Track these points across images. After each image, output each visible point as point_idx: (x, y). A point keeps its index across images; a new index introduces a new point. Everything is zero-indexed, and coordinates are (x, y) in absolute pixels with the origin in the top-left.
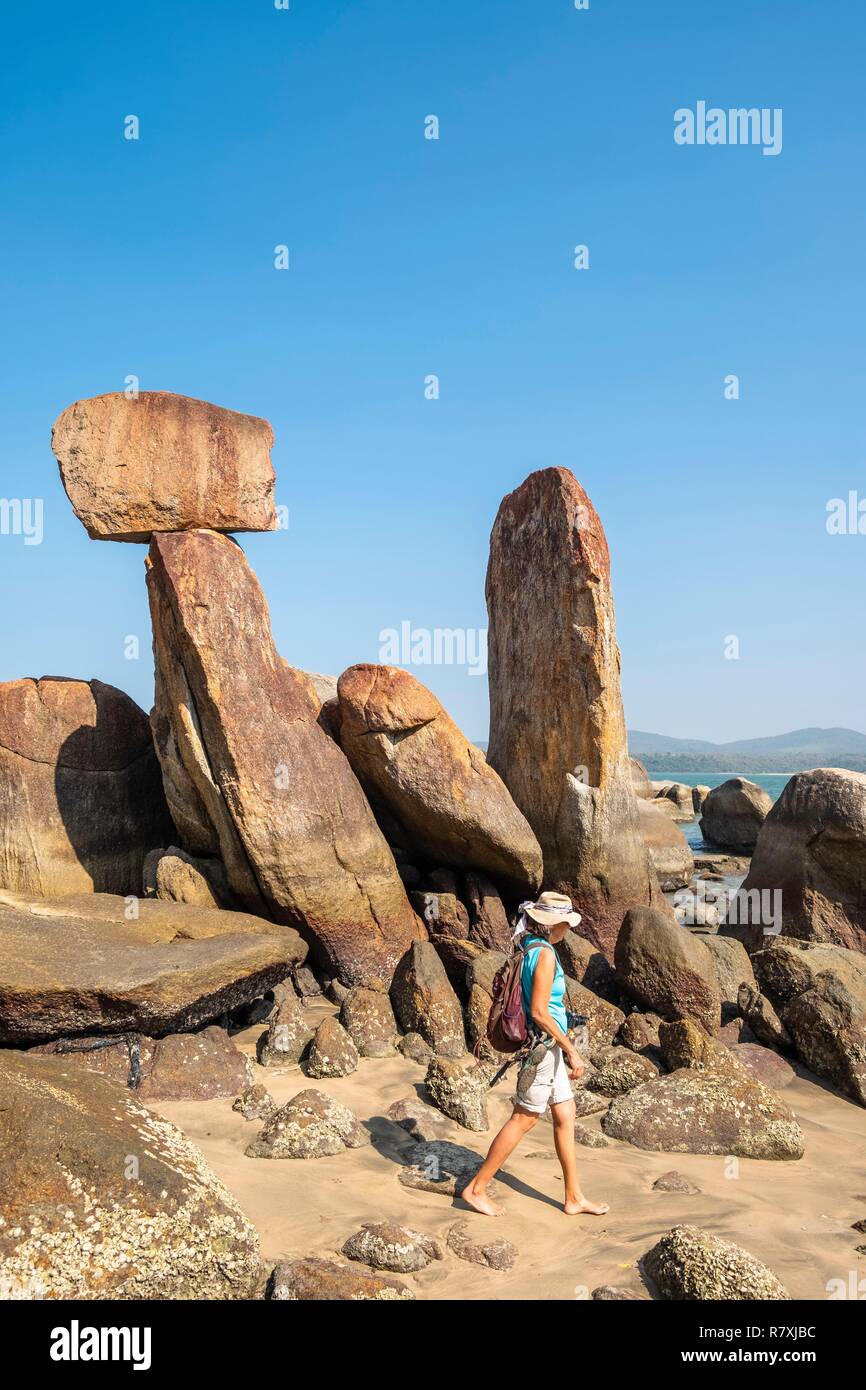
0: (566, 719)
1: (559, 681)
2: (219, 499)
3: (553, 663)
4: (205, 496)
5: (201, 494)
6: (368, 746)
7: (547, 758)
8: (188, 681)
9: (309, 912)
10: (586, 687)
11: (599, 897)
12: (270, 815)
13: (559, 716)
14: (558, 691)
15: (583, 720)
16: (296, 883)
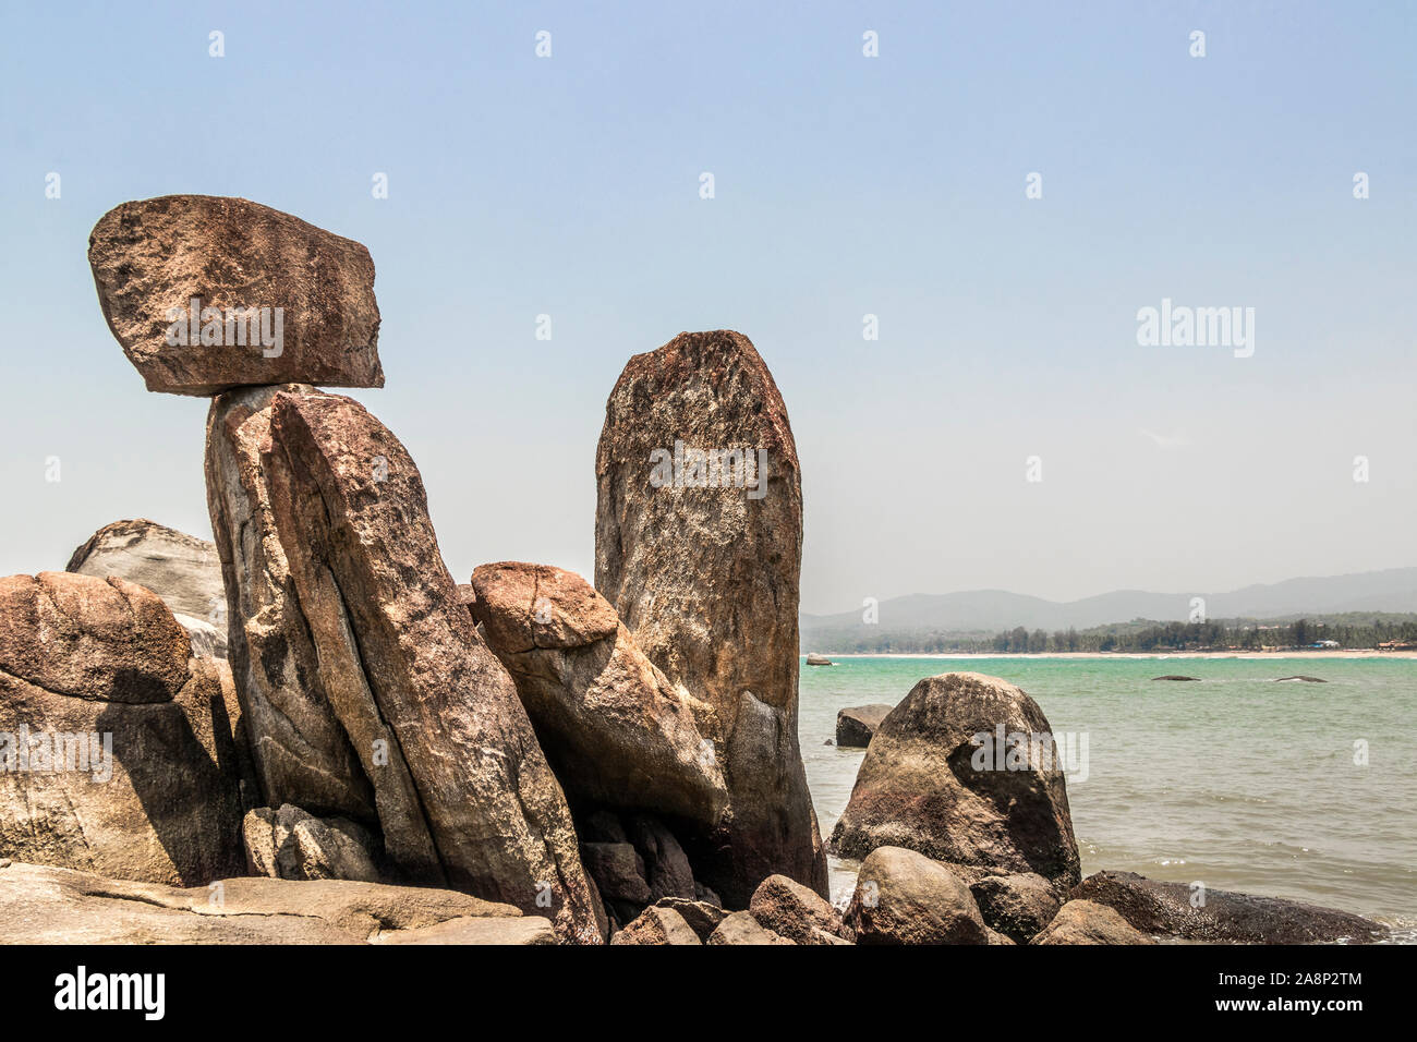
0: (744, 628)
1: (738, 583)
2: (321, 345)
3: (729, 563)
4: (304, 341)
5: (300, 338)
6: (532, 666)
7: (716, 673)
8: (341, 590)
9: (504, 881)
10: (775, 592)
11: (777, 834)
12: (460, 763)
13: (735, 623)
14: (736, 596)
15: (768, 629)
16: (491, 847)
